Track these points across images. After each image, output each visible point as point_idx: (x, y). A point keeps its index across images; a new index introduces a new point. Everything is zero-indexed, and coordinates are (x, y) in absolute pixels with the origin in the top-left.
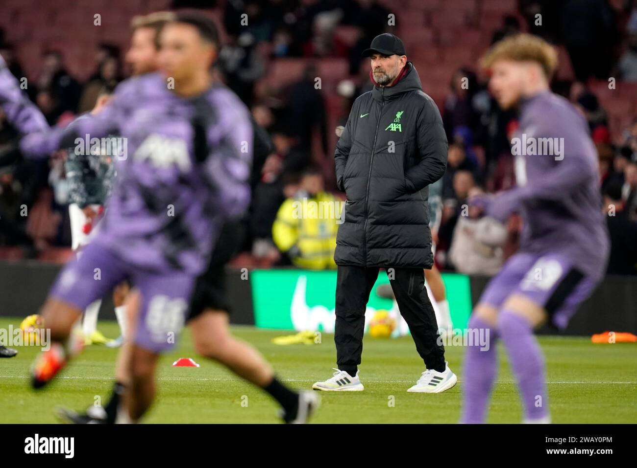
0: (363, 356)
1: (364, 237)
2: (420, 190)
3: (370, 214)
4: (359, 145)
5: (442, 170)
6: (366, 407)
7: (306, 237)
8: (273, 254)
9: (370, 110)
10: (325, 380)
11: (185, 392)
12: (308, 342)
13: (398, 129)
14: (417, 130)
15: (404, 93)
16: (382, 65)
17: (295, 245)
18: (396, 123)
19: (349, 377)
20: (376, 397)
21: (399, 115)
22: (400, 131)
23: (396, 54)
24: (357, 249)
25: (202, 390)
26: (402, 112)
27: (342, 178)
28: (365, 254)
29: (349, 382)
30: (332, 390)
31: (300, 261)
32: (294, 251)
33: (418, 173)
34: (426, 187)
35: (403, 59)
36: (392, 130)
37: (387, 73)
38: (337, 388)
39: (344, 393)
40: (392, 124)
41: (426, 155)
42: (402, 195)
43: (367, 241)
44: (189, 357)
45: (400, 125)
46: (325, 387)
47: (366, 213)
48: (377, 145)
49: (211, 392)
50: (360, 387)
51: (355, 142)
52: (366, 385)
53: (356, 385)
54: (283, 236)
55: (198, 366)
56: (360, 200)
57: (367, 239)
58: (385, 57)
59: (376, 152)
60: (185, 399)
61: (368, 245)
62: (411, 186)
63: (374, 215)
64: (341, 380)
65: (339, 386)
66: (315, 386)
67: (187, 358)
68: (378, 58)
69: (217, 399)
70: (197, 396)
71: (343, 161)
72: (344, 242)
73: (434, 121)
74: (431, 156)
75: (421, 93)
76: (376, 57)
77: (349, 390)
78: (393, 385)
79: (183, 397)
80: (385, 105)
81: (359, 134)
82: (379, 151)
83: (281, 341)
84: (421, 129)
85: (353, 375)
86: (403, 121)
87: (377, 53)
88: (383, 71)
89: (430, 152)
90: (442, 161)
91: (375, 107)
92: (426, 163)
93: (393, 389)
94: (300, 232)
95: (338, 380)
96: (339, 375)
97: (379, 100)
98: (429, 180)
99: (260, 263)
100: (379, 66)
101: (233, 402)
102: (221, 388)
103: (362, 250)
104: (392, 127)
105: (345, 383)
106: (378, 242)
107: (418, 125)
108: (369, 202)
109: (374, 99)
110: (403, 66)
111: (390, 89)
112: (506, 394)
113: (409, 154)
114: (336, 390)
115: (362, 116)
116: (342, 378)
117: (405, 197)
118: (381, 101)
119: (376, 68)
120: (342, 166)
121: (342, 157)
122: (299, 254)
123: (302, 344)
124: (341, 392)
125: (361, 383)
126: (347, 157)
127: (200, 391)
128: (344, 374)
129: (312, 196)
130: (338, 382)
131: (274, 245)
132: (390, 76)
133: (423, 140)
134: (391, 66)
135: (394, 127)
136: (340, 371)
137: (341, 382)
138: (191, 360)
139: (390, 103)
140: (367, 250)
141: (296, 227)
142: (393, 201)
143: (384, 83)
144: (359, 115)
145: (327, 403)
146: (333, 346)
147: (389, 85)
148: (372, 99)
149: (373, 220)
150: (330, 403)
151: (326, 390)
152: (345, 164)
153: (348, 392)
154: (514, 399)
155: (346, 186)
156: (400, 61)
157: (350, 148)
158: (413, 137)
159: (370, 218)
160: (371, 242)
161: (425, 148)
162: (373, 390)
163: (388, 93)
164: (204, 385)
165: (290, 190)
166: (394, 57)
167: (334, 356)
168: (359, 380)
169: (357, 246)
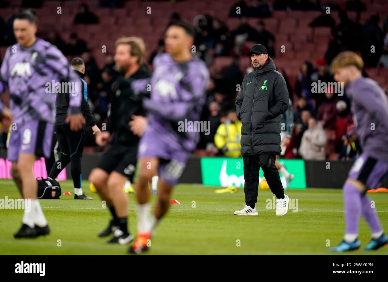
0: (258, 199)
1: (251, 141)
2: (276, 117)
3: (253, 129)
4: (247, 97)
5: (286, 107)
6: (259, 223)
7: (230, 142)
8: (215, 150)
9: (251, 81)
10: (239, 210)
11: (173, 216)
12: (232, 192)
13: (265, 89)
14: (274, 88)
15: (267, 72)
16: (257, 59)
17: (225, 146)
18: (264, 86)
19: (251, 209)
20: (264, 218)
21: (265, 82)
22: (266, 89)
23: (264, 53)
24: (249, 147)
25: (181, 215)
26: (267, 81)
27: (239, 114)
28: (252, 149)
29: (251, 211)
30: (243, 215)
31: (227, 154)
32: (225, 149)
33: (275, 109)
34: (279, 116)
35: (267, 56)
36: (262, 89)
37: (260, 63)
38: (246, 214)
39: (249, 216)
40: (262, 86)
41: (278, 100)
42: (267, 120)
43: (252, 142)
44: (175, 199)
45: (266, 87)
46: (240, 214)
47: (251, 129)
48: (256, 96)
49: (185, 216)
50: (256, 214)
51: (245, 96)
52: (259, 213)
53: (254, 212)
54: (219, 141)
55: (179, 203)
56: (248, 123)
57: (252, 141)
58: (258, 55)
59: (255, 100)
60: (173, 219)
61: (253, 144)
62: (271, 116)
63: (255, 130)
64: (248, 210)
65: (246, 213)
66: (235, 213)
67: (174, 200)
68: (255, 55)
69: (188, 219)
70: (179, 218)
71: (239, 105)
72: (244, 144)
73: (282, 84)
74: (281, 100)
75: (276, 71)
76: (254, 55)
77: (251, 215)
78: (272, 212)
79: (172, 218)
80: (259, 78)
81: (247, 92)
82: (257, 99)
83: (219, 191)
84: (276, 88)
85: (253, 208)
86: (267, 85)
87: (255, 53)
88: (258, 61)
89: (281, 98)
90: (286, 103)
91: (254, 79)
92: (279, 104)
93: (272, 214)
94: (227, 140)
95: (246, 210)
96: (247, 208)
97: (256, 75)
98: (280, 112)
99: (209, 155)
100: (256, 60)
101: (196, 220)
102: (190, 214)
103: (251, 147)
104: (262, 88)
105: (249, 212)
106: (257, 142)
107: (274, 86)
108: (253, 124)
109: (253, 75)
110: (266, 59)
111: (261, 70)
112: (326, 217)
113: (271, 101)
114: (245, 215)
115: (248, 84)
116: (248, 209)
117: (269, 121)
118: (257, 76)
119: (254, 60)
120: (239, 108)
121: (239, 104)
122: (227, 150)
123: (229, 193)
124: (247, 216)
125: (257, 211)
126: (241, 104)
127: (180, 215)
128: (248, 207)
129: (233, 122)
130: (246, 211)
131: (215, 146)
132: (261, 64)
133: (277, 93)
134: (261, 59)
135: (263, 88)
136: (247, 206)
137: (248, 211)
138: (176, 200)
139: (261, 77)
140: (253, 147)
141: (225, 137)
142: (263, 123)
143: (258, 68)
144: (246, 84)
145: (241, 221)
146: (243, 194)
147: (261, 68)
148: (252, 75)
149: (254, 132)
150: (243, 221)
151: (240, 215)
152: (240, 107)
153: (251, 216)
154: (330, 219)
155: (241, 117)
156: (265, 57)
157: (243, 99)
158: (272, 92)
159: (253, 131)
160: (254, 142)
161: (278, 96)
162: (263, 215)
163: (260, 72)
164: (182, 213)
165: (223, 119)
166: (262, 55)
167: (244, 199)
168: (256, 210)
169: (249, 146)
